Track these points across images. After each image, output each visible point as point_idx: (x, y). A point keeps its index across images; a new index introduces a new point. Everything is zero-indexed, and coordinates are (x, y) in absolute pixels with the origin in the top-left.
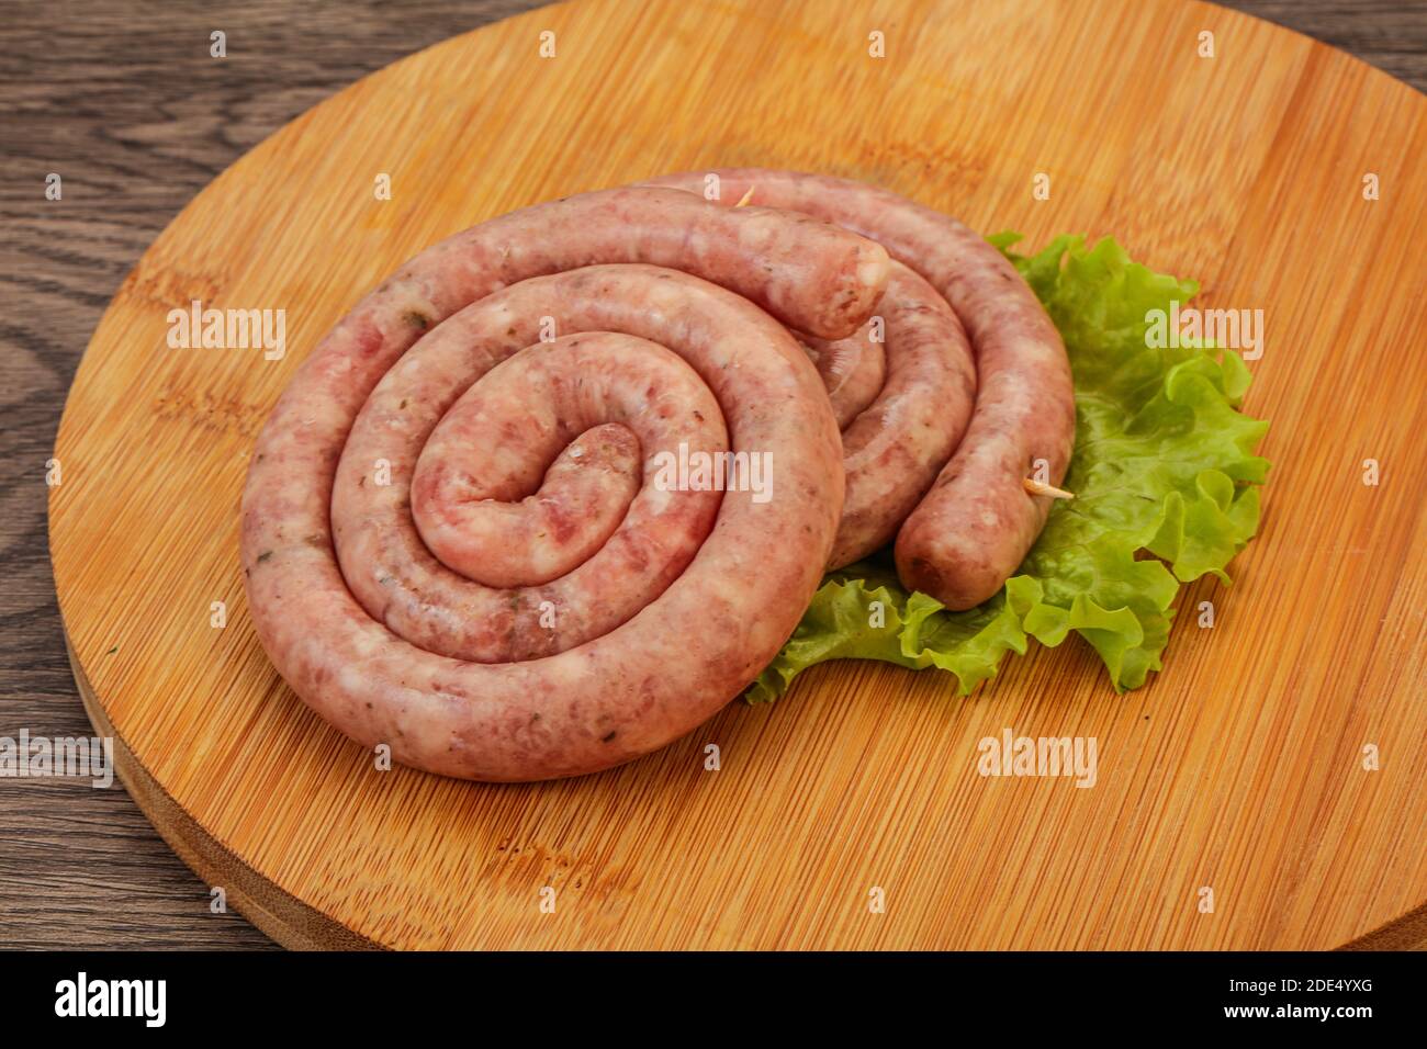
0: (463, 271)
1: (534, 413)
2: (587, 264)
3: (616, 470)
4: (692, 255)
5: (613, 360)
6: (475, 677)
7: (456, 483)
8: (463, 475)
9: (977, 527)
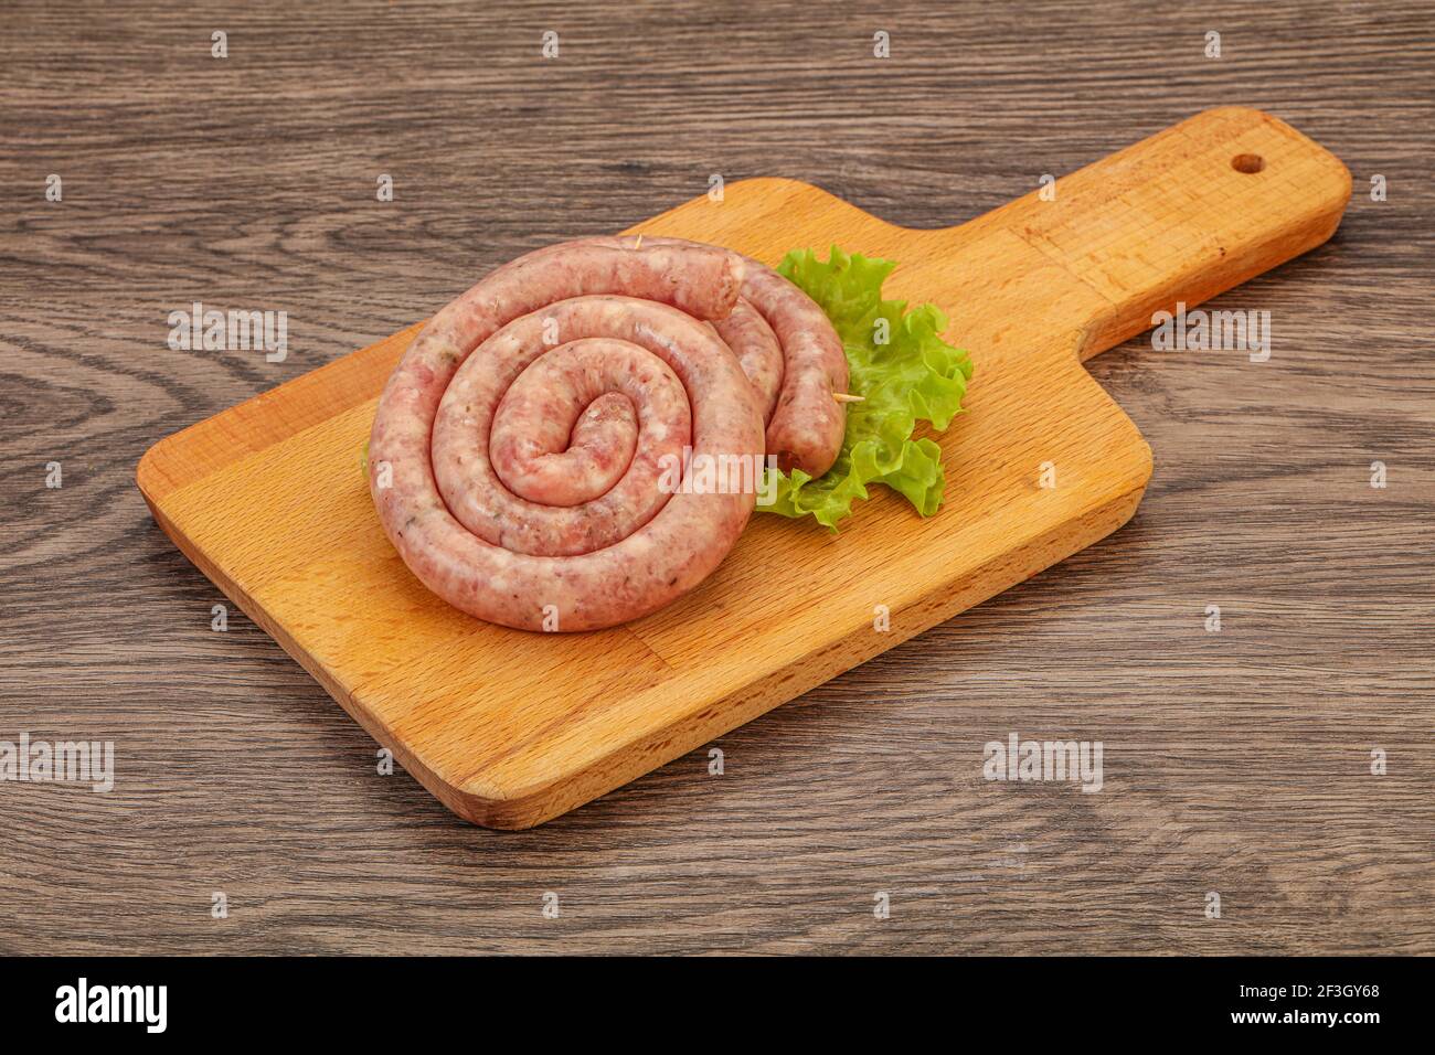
0: (471, 322)
1: (560, 396)
2: (549, 303)
3: (623, 420)
4: (620, 283)
5: (601, 353)
6: (579, 564)
7: (527, 448)
8: (529, 441)
9: (817, 425)
